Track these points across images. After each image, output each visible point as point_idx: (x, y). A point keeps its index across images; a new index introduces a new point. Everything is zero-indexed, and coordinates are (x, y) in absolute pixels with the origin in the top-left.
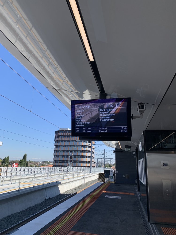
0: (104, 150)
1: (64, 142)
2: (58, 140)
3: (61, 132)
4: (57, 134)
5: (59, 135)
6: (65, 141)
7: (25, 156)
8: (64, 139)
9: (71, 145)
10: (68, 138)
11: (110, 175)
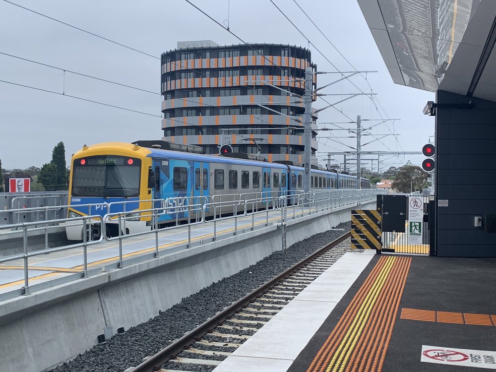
0: (359, 117)
1: (198, 96)
2: (173, 88)
3: (183, 56)
4: (168, 64)
5: (178, 68)
6: (200, 91)
7: (59, 152)
8: (198, 83)
9: (224, 107)
10: (213, 80)
11: (405, 217)
